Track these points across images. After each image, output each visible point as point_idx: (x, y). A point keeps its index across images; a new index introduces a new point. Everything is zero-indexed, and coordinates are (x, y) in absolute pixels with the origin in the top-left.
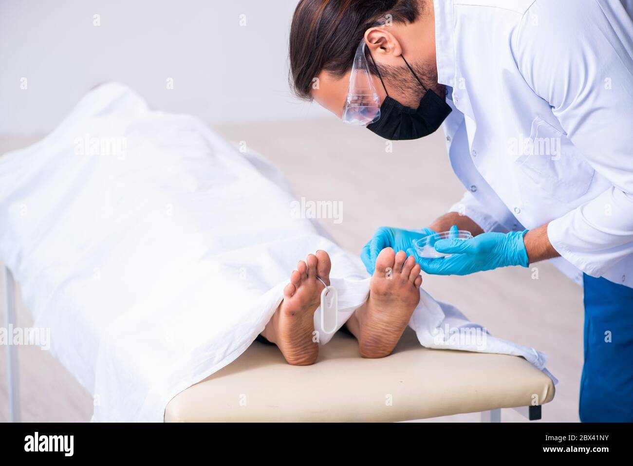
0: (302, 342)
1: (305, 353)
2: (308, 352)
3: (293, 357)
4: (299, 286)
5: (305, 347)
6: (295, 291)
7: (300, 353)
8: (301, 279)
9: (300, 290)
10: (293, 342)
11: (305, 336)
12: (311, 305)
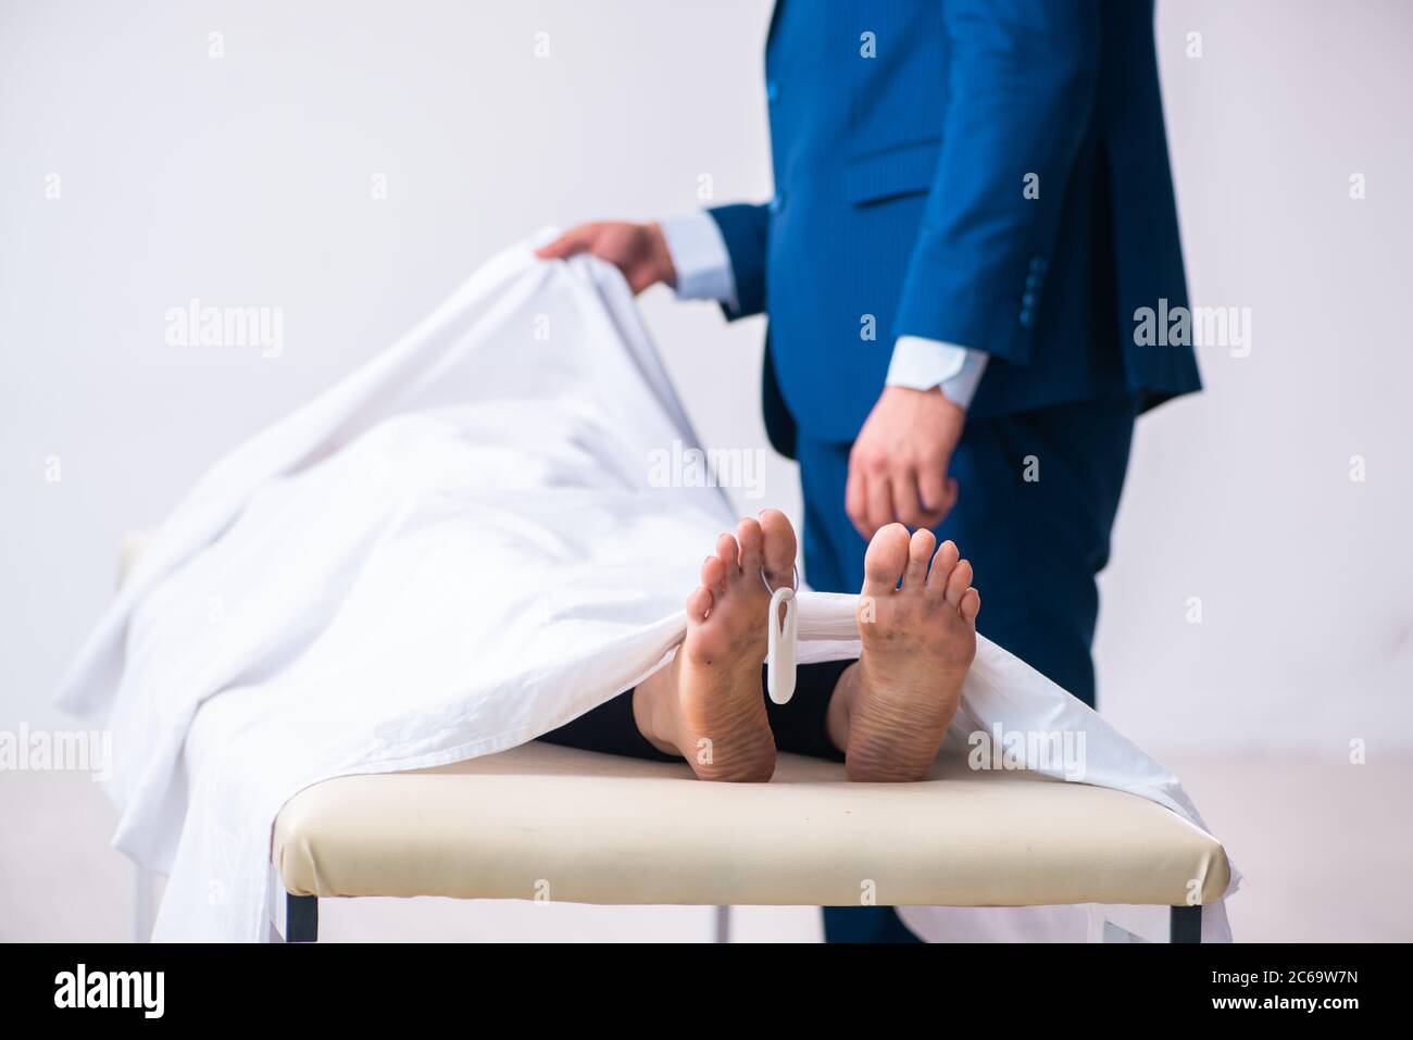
0: (736, 733)
1: (744, 761)
2: (750, 759)
3: (714, 770)
4: (722, 594)
5: (743, 745)
6: (712, 606)
7: (730, 761)
8: (724, 577)
9: (724, 605)
10: (713, 733)
11: (740, 719)
12: (754, 642)
